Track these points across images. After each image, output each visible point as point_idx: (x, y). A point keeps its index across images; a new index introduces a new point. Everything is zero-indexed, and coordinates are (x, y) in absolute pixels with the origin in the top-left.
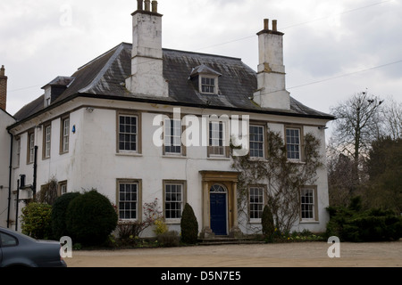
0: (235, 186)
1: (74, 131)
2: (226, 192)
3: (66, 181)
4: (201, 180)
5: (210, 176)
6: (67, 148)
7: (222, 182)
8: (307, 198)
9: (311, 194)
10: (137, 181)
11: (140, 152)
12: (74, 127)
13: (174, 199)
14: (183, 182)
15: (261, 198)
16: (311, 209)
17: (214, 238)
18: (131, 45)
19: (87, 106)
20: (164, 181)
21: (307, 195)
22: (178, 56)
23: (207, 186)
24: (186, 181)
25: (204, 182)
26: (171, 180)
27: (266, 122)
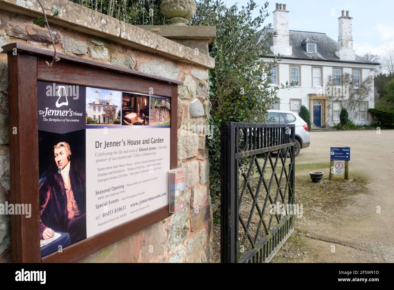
0: (326, 102)
2: (321, 105)
7: (319, 100)
11: (279, 84)
16: (365, 113)
17: (315, 128)
20: (291, 99)
22: (293, 34)
23: (312, 102)
24: (301, 99)
25: (310, 100)
26: (294, 99)
27: (343, 67)
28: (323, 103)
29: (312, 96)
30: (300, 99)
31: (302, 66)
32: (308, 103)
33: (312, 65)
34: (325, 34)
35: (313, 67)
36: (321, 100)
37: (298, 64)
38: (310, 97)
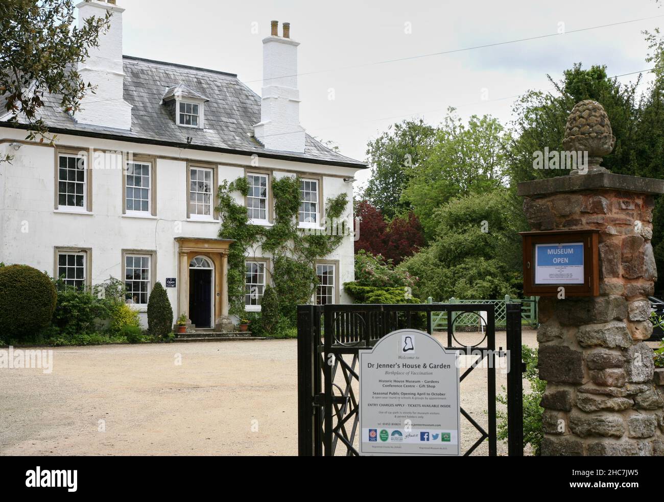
0: (225, 260)
2: (212, 268)
4: (177, 250)
5: (192, 245)
7: (207, 254)
8: (325, 278)
9: (331, 273)
10: (84, 250)
11: (90, 208)
13: (137, 277)
14: (152, 253)
15: (261, 276)
16: (330, 293)
17: (194, 332)
19: (12, 141)
20: (124, 251)
21: (325, 273)
22: (145, 68)
23: (185, 259)
24: (155, 252)
25: (181, 254)
26: (134, 250)
27: (272, 170)
28: (217, 263)
29: (186, 244)
30: (152, 251)
31: (159, 161)
32: (176, 263)
33: (187, 160)
34: (235, 76)
35: (190, 164)
36: (211, 256)
37: (149, 155)
38: (181, 247)
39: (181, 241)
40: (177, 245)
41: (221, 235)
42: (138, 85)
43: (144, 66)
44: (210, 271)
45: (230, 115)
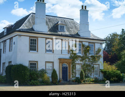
0: (71, 64)
1: (14, 44)
3: (11, 61)
6: (12, 50)
10: (36, 62)
11: (37, 52)
12: (14, 42)
14: (53, 62)
17: (63, 82)
18: (35, 14)
19: (19, 35)
20: (46, 62)
25: (60, 63)
27: (82, 42)
28: (69, 65)
35: (62, 40)
36: (67, 63)
37: (52, 38)
39: (60, 59)
40: (59, 60)
41: (70, 58)
42: (50, 22)
43: (51, 17)
44: (67, 67)
45: (72, 29)
